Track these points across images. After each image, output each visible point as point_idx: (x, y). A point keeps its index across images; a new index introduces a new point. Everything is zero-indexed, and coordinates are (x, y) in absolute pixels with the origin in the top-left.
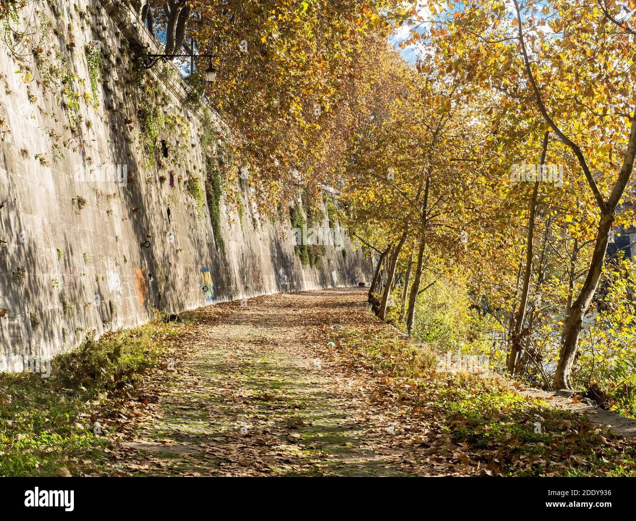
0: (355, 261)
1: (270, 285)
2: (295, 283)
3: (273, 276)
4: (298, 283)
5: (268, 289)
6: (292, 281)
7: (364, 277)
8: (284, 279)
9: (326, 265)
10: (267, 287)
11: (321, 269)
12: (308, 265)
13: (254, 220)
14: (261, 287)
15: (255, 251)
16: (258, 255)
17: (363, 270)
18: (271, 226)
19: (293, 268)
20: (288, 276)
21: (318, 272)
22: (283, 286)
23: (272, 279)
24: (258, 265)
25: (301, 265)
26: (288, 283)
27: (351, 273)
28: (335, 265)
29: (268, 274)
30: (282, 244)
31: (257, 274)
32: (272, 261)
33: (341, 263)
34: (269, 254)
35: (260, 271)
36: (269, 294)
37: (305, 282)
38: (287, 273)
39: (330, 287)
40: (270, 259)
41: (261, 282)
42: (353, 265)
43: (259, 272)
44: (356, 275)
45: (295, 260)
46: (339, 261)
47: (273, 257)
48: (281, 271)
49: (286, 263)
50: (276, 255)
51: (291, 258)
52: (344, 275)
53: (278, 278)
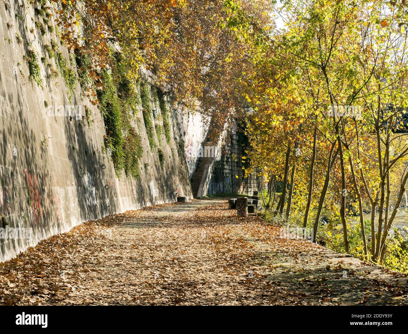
0: (172, 168)
1: (67, 209)
2: (107, 201)
3: (72, 189)
4: (111, 200)
5: (63, 220)
6: (102, 198)
7: (182, 190)
8: (91, 194)
9: (142, 172)
10: (62, 213)
11: (137, 177)
12: (123, 171)
13: (30, 54)
14: (47, 215)
15: (32, 125)
16: (39, 138)
17: (181, 180)
18: (67, 89)
19: (103, 174)
20: (97, 189)
21: (134, 182)
22: (89, 207)
23: (70, 193)
24: (39, 161)
25: (113, 169)
26: (97, 202)
27: (169, 183)
28: (152, 173)
29: (64, 185)
30: (86, 129)
31: (38, 182)
32: (71, 156)
33: (158, 170)
34: (64, 141)
35: (46, 175)
36: (66, 229)
37: (120, 199)
38: (96, 183)
39: (149, 204)
40: (66, 151)
41: (47, 202)
42: (170, 173)
43: (43, 178)
44: (174, 187)
45: (106, 160)
46: (156, 166)
47: (71, 149)
48: (86, 179)
49: (93, 164)
50: (77, 147)
51: (99, 156)
52: (162, 187)
53: (82, 191)
